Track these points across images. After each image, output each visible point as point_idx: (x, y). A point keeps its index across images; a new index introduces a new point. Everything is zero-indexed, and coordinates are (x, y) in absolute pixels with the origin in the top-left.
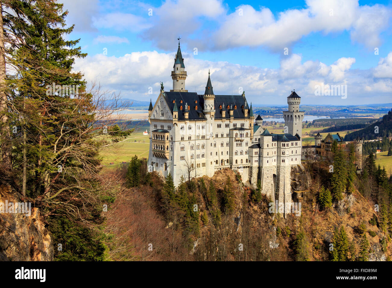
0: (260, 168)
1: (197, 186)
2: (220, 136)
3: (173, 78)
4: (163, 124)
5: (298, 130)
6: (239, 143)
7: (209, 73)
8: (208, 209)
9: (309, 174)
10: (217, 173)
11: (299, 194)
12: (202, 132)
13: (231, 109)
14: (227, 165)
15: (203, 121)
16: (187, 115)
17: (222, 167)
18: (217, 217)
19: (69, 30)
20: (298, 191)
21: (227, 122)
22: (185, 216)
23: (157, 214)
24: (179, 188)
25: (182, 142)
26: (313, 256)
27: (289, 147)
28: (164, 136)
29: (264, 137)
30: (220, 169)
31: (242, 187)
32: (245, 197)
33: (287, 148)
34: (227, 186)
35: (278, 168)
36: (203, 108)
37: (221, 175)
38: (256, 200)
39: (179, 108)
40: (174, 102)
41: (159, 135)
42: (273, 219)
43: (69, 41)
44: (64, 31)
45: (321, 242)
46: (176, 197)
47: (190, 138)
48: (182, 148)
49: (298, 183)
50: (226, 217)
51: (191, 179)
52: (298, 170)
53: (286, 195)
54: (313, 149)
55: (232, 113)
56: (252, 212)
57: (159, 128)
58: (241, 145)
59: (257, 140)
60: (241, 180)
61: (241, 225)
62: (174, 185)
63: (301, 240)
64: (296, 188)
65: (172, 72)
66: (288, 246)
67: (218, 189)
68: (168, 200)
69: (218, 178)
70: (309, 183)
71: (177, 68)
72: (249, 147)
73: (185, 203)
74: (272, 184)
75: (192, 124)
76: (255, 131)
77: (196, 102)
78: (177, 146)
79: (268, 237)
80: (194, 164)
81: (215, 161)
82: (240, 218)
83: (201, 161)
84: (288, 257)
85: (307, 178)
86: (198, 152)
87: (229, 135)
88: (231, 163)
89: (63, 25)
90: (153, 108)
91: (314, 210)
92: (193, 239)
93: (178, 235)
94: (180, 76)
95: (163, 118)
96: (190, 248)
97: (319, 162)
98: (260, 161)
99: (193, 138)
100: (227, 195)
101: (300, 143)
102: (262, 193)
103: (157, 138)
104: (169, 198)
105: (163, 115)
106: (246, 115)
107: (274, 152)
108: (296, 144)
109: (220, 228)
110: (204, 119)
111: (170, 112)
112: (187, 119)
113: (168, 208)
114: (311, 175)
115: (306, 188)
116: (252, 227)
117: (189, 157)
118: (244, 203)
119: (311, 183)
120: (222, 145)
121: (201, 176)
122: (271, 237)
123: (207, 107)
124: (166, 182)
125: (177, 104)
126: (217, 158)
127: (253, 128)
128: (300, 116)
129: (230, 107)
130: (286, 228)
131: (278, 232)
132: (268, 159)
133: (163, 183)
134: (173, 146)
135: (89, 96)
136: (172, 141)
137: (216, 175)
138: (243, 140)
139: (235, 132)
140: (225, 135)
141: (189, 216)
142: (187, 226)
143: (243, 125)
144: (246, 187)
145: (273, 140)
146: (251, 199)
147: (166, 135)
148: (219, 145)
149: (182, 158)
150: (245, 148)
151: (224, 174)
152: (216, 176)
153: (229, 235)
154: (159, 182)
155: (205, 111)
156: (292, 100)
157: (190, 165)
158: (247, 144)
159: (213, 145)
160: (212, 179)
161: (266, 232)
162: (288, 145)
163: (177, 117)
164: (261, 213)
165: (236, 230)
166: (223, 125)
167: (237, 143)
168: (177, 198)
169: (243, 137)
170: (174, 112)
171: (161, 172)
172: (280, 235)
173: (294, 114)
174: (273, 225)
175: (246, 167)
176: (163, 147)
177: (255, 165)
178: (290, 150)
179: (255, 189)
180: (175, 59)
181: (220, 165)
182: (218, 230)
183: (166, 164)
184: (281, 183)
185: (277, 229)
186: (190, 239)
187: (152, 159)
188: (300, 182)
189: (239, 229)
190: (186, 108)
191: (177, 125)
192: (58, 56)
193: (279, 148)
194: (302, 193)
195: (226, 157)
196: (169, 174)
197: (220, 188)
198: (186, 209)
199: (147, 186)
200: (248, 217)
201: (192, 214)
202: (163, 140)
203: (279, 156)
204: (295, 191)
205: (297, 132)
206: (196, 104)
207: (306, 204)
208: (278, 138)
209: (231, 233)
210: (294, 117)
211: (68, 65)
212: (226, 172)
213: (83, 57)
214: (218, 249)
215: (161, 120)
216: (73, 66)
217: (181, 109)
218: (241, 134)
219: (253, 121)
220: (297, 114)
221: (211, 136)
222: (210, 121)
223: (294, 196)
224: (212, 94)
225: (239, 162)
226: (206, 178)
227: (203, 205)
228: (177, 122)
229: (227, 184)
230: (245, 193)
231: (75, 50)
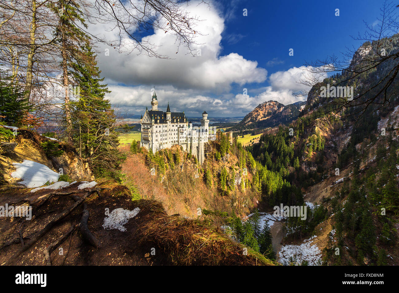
0: (191, 144)
1: (163, 153)
2: (173, 130)
3: (152, 104)
4: (148, 125)
7: (168, 102)
8: (168, 163)
10: (172, 147)
11: (207, 155)
12: (165, 129)
13: (178, 118)
14: (177, 143)
15: (166, 124)
16: (158, 121)
18: (173, 166)
19: (102, 80)
20: (207, 153)
21: (177, 124)
22: (158, 166)
23: (145, 166)
24: (155, 154)
25: (156, 133)
26: (213, 180)
30: (174, 145)
31: (183, 152)
35: (199, 144)
36: (166, 118)
38: (189, 158)
39: (155, 118)
40: (152, 115)
41: (146, 130)
42: (197, 165)
43: (102, 85)
44: (100, 80)
45: (217, 174)
47: (160, 131)
48: (157, 136)
49: (207, 150)
50: (176, 166)
51: (161, 149)
53: (202, 155)
55: (179, 120)
56: (188, 163)
57: (146, 127)
60: (183, 149)
62: (153, 153)
63: (208, 174)
65: (151, 102)
66: (203, 176)
67: (173, 154)
68: (150, 159)
69: (173, 149)
71: (154, 100)
73: (158, 160)
74: (196, 151)
75: (161, 125)
78: (154, 135)
79: (195, 173)
80: (162, 143)
81: (171, 142)
82: (183, 166)
83: (165, 141)
85: (210, 147)
86: (164, 137)
87: (178, 130)
88: (179, 142)
90: (142, 118)
91: (214, 161)
92: (162, 176)
94: (155, 103)
95: (147, 123)
96: (161, 180)
97: (215, 141)
98: (191, 141)
99: (161, 131)
100: (177, 156)
102: (192, 154)
105: (147, 121)
106: (185, 121)
107: (197, 137)
109: (174, 171)
111: (150, 120)
112: (158, 123)
113: (150, 163)
114: (212, 146)
115: (210, 152)
116: (188, 169)
117: (160, 140)
118: (184, 159)
119: (212, 150)
120: (174, 134)
121: (165, 148)
122: (196, 173)
125: (154, 116)
126: (172, 140)
127: (188, 127)
128: (208, 122)
130: (202, 169)
132: (194, 140)
133: (148, 152)
134: (152, 135)
135: (113, 111)
136: (152, 133)
139: (180, 128)
140: (176, 130)
142: (159, 170)
143: (183, 125)
144: (185, 152)
146: (187, 157)
147: (149, 130)
148: (173, 134)
149: (157, 140)
151: (175, 147)
154: (146, 151)
156: (204, 115)
157: (160, 143)
159: (170, 134)
160: (170, 149)
161: (194, 171)
163: (154, 122)
164: (192, 163)
165: (181, 171)
166: (175, 125)
167: (181, 133)
168: (154, 158)
170: (152, 120)
171: (146, 147)
172: (200, 172)
174: (197, 168)
175: (185, 144)
176: (147, 135)
177: (189, 143)
179: (189, 153)
180: (153, 96)
181: (174, 143)
183: (149, 143)
184: (200, 150)
185: (198, 170)
186: (160, 176)
187: (142, 141)
189: (183, 170)
190: (158, 118)
192: (96, 92)
193: (199, 135)
194: (209, 154)
195: (176, 140)
196: (150, 148)
198: (158, 163)
199: (140, 153)
200: (186, 165)
202: (147, 132)
203: (199, 139)
206: (162, 116)
207: (210, 158)
209: (179, 172)
211: (102, 96)
213: (109, 93)
214: (173, 180)
216: (104, 96)
217: (156, 118)
218: (183, 129)
219: (188, 124)
220: (206, 121)
221: (170, 130)
222: (169, 124)
223: (205, 155)
224: (170, 112)
225: (182, 142)
226: (167, 149)
227: (166, 161)
228: (154, 124)
229: (177, 151)
230: (185, 155)
231: (105, 89)
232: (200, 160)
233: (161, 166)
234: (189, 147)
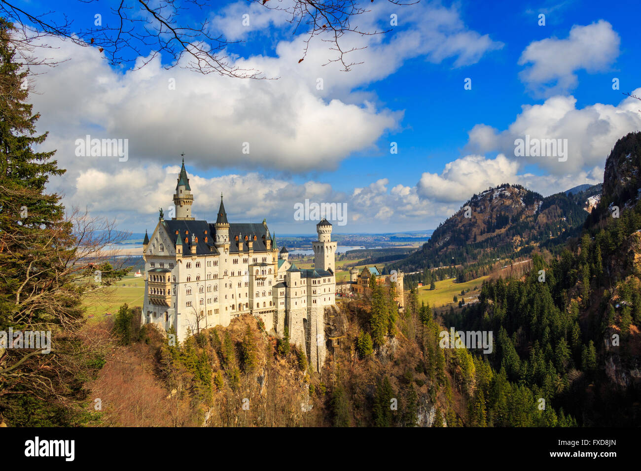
0: (287, 312)
1: (208, 339)
2: (236, 274)
3: (175, 203)
4: (163, 261)
5: (330, 264)
6: (261, 282)
7: (222, 197)
8: (223, 369)
9: (346, 316)
10: (234, 321)
11: (334, 342)
12: (214, 270)
13: (250, 240)
14: (246, 310)
15: (214, 256)
16: (194, 250)
17: (240, 313)
18: (235, 377)
19: (42, 139)
20: (334, 337)
21: (245, 256)
22: (193, 380)
23: (155, 380)
24: (185, 343)
25: (188, 284)
26: (354, 416)
27: (320, 285)
28: (164, 277)
29: (291, 273)
30: (238, 315)
31: (266, 336)
32: (269, 349)
33: (319, 285)
34: (247, 336)
35: (309, 310)
36: (215, 240)
37: (239, 323)
38: (283, 353)
39: (184, 240)
40: (177, 233)
41: (157, 276)
42: (305, 374)
43: (40, 153)
44: (34, 139)
45: (363, 398)
46: (182, 355)
47: (198, 278)
48: (189, 292)
49: (333, 328)
50: (246, 377)
51: (200, 330)
52: (332, 312)
53: (320, 343)
54: (348, 286)
55: (251, 245)
56: (279, 368)
57: (157, 266)
58: (263, 284)
59: (283, 277)
60: (265, 329)
61: (265, 385)
62: (179, 340)
63: (339, 398)
64: (330, 334)
65: (175, 195)
66: (324, 407)
67: (235, 342)
68: (170, 360)
69: (235, 327)
70: (345, 327)
71: (181, 191)
72: (273, 287)
73: (194, 362)
74: (302, 331)
75: (201, 260)
76: (279, 267)
77: (206, 233)
78: (182, 289)
80: (204, 311)
81: (231, 306)
82: (264, 376)
83: (213, 306)
84: (324, 421)
85: (343, 320)
86: (209, 295)
87: (249, 273)
88: (251, 308)
89: (32, 132)
90: (149, 241)
91: (353, 360)
92: (203, 409)
93: (184, 406)
94: (185, 201)
95: (162, 254)
96: (200, 422)
97: (356, 301)
98: (287, 303)
99: (202, 278)
100: (247, 348)
101: (333, 279)
102: (290, 342)
103: (155, 279)
104: (172, 358)
105: (162, 249)
106: (268, 247)
107: (303, 291)
108: (329, 280)
109: (239, 392)
110: (216, 253)
111: (171, 245)
112: (194, 255)
113: (170, 371)
114: (347, 317)
115: (343, 333)
116: (280, 387)
117: (198, 303)
118: (269, 357)
119: (348, 327)
120: (240, 285)
121: (213, 326)
122: (303, 398)
123: (219, 238)
124: (168, 336)
125: (181, 235)
126: (233, 302)
127: (277, 263)
128: (332, 247)
129: (249, 238)
130: (321, 385)
131: (312, 391)
132: (297, 300)
133: (163, 338)
134: (176, 289)
135: (68, 225)
136: (176, 284)
137: (232, 323)
138: (266, 278)
139: (255, 268)
140: (243, 273)
141: (199, 379)
142: (196, 392)
143: (264, 259)
144: (270, 336)
145: (302, 277)
146: (278, 351)
147: (168, 275)
148: (235, 286)
149: (189, 304)
150: (268, 288)
151: (243, 321)
152: (233, 325)
153: (250, 399)
154: (157, 337)
155: (218, 244)
156: (322, 228)
157: (198, 312)
158: (270, 283)
159: (228, 285)
160: (227, 329)
161: (297, 391)
162: (319, 282)
163: (181, 252)
164: (290, 369)
165: (260, 392)
166: (240, 260)
167: (259, 281)
168: (182, 357)
169: (265, 274)
170: (177, 246)
171: (160, 323)
172: (314, 394)
173: (326, 245)
174: (305, 382)
175: (270, 312)
176: (163, 291)
177: (281, 308)
178: (322, 288)
179: (281, 339)
180: (178, 180)
181: (238, 310)
182: (236, 395)
183: (167, 313)
184: (313, 329)
185: (309, 387)
186: (199, 410)
187: (148, 308)
188: (335, 326)
189: (264, 391)
190: (193, 240)
191: (181, 262)
192: (23, 173)
193: (309, 286)
194: (338, 339)
195: (245, 300)
196: (170, 326)
197: (239, 340)
198: (194, 370)
199: (141, 343)
200: (274, 374)
201: (203, 376)
202: (163, 282)
203: (309, 296)
204: (330, 338)
205: (330, 266)
206: (205, 236)
207: (343, 352)
208: (307, 275)
209: (253, 396)
210: (325, 248)
211: (39, 184)
212: (245, 319)
213: (60, 174)
214: (236, 420)
215: (160, 256)
216: (46, 185)
217: (187, 242)
218: (263, 271)
219: (277, 255)
220: (329, 245)
221: (226, 274)
222: (224, 255)
223: (329, 344)
224: (226, 222)
225: (261, 306)
226: (219, 328)
227: (216, 363)
228: (181, 259)
229: (246, 334)
230: (269, 344)
231: (48, 164)
232: (314, 359)
233: (202, 378)
234: (281, 321)
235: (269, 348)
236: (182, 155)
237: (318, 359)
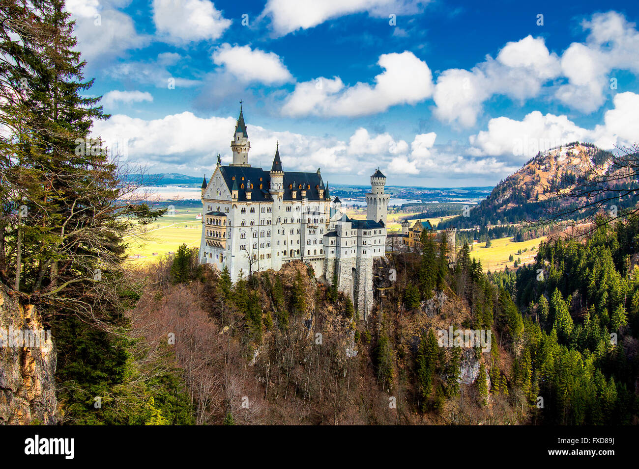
0: (336, 261)
1: (260, 282)
2: (289, 221)
3: (233, 149)
4: (219, 205)
5: (382, 216)
6: (312, 230)
7: (278, 145)
8: (272, 310)
9: (394, 268)
10: (285, 266)
11: (382, 292)
12: (267, 216)
13: (304, 188)
14: (297, 257)
15: (268, 202)
16: (249, 195)
17: (292, 259)
18: (284, 319)
19: (88, 86)
20: (381, 288)
21: (299, 204)
22: (244, 319)
23: (209, 316)
24: (238, 284)
25: (243, 228)
26: (397, 365)
27: (371, 236)
28: (220, 220)
29: (343, 223)
30: (289, 261)
31: (315, 283)
33: (369, 236)
34: (297, 282)
35: (358, 260)
36: (269, 187)
37: (290, 269)
38: (331, 299)
39: (239, 186)
40: (233, 179)
41: (214, 219)
42: (351, 321)
43: (88, 98)
44: (81, 85)
45: (407, 349)
46: (234, 295)
47: (252, 223)
48: (243, 236)
49: (381, 279)
50: (294, 319)
51: (252, 273)
52: (381, 263)
53: (367, 293)
54: (401, 239)
55: (304, 193)
56: (326, 313)
57: (214, 210)
58: (314, 232)
59: (334, 227)
60: (314, 275)
61: (313, 329)
62: (232, 281)
63: (383, 346)
64: (378, 284)
65: (232, 142)
66: (368, 353)
67: (285, 286)
68: (223, 299)
69: (286, 272)
71: (239, 138)
72: (324, 235)
73: (245, 302)
74: (350, 280)
75: (256, 205)
76: (331, 216)
77: (261, 180)
78: (236, 233)
79: (344, 343)
80: (257, 254)
81: (282, 252)
82: (312, 320)
83: (266, 251)
86: (262, 240)
87: (301, 221)
88: (302, 255)
89: (80, 78)
90: (207, 186)
91: (400, 311)
92: (253, 347)
93: (235, 342)
94: (242, 148)
95: (219, 198)
96: (250, 358)
97: (406, 254)
98: (337, 252)
99: (256, 223)
100: (297, 293)
101: (384, 231)
102: (338, 290)
103: (211, 222)
104: (225, 297)
105: (219, 194)
106: (321, 197)
107: (353, 242)
108: (380, 232)
109: (287, 333)
110: (270, 199)
111: (228, 190)
112: (249, 200)
113: (222, 309)
114: (396, 269)
115: (390, 285)
116: (326, 332)
117: (251, 247)
118: (317, 304)
119: (397, 279)
120: (292, 232)
121: (265, 270)
122: (348, 344)
123: (273, 186)
124: (222, 277)
125: (237, 182)
126: (285, 248)
127: (329, 212)
128: (385, 200)
129: (302, 188)
130: (367, 333)
131: (357, 337)
132: (347, 250)
133: (218, 278)
134: (231, 233)
135: (112, 167)
136: (231, 227)
137: (283, 268)
138: (317, 227)
139: (307, 217)
140: (295, 221)
141: (249, 318)
142: (246, 331)
143: (317, 208)
144: (319, 283)
145: (353, 227)
146: (326, 297)
147: (223, 218)
148: (288, 232)
149: (243, 248)
150: (319, 237)
151: (293, 267)
152: (284, 270)
153: (298, 342)
154: (212, 277)
155: (272, 191)
156: (376, 180)
157: (251, 256)
158: (321, 231)
159: (281, 232)
160: (278, 274)
161: (343, 337)
162: (370, 233)
163: (237, 197)
164: (337, 315)
165: (307, 336)
166: (294, 208)
167: (310, 229)
168: (235, 297)
169: (317, 223)
170: (233, 191)
171: (217, 265)
172: (359, 340)
173: (378, 197)
175: (320, 259)
176: (218, 233)
177: (331, 256)
178: (373, 239)
179: (330, 286)
180: (236, 126)
181: (289, 256)
182: (284, 336)
183: (222, 254)
184: (362, 278)
185: (355, 334)
186: (249, 347)
187: (204, 249)
188: (383, 277)
189: (310, 333)
190: (248, 187)
191: (236, 207)
192: (73, 116)
193: (359, 237)
194: (386, 290)
195: (296, 247)
196: (225, 267)
197: (289, 284)
198: (245, 310)
199: (197, 281)
200: (321, 320)
201: (253, 316)
202: (219, 225)
203: (359, 247)
204: (377, 288)
205: (381, 218)
206: (260, 182)
207: (390, 303)
208: (358, 225)
209: (301, 339)
210: (378, 200)
211: (85, 127)
212: (296, 265)
213: (106, 119)
214: (284, 359)
215: (217, 200)
216: (91, 129)
217: (242, 188)
218: (315, 219)
219: (329, 205)
220: (382, 197)
221: (279, 221)
222: (278, 202)
223: (376, 294)
224: (281, 170)
225: (312, 253)
226: (271, 272)
227: (267, 305)
228: (236, 204)
229: (296, 280)
230: (318, 290)
231: (95, 110)
232: (360, 308)
233: (253, 318)
234: (330, 269)
235: (317, 294)
236: (241, 103)
237: (365, 308)
